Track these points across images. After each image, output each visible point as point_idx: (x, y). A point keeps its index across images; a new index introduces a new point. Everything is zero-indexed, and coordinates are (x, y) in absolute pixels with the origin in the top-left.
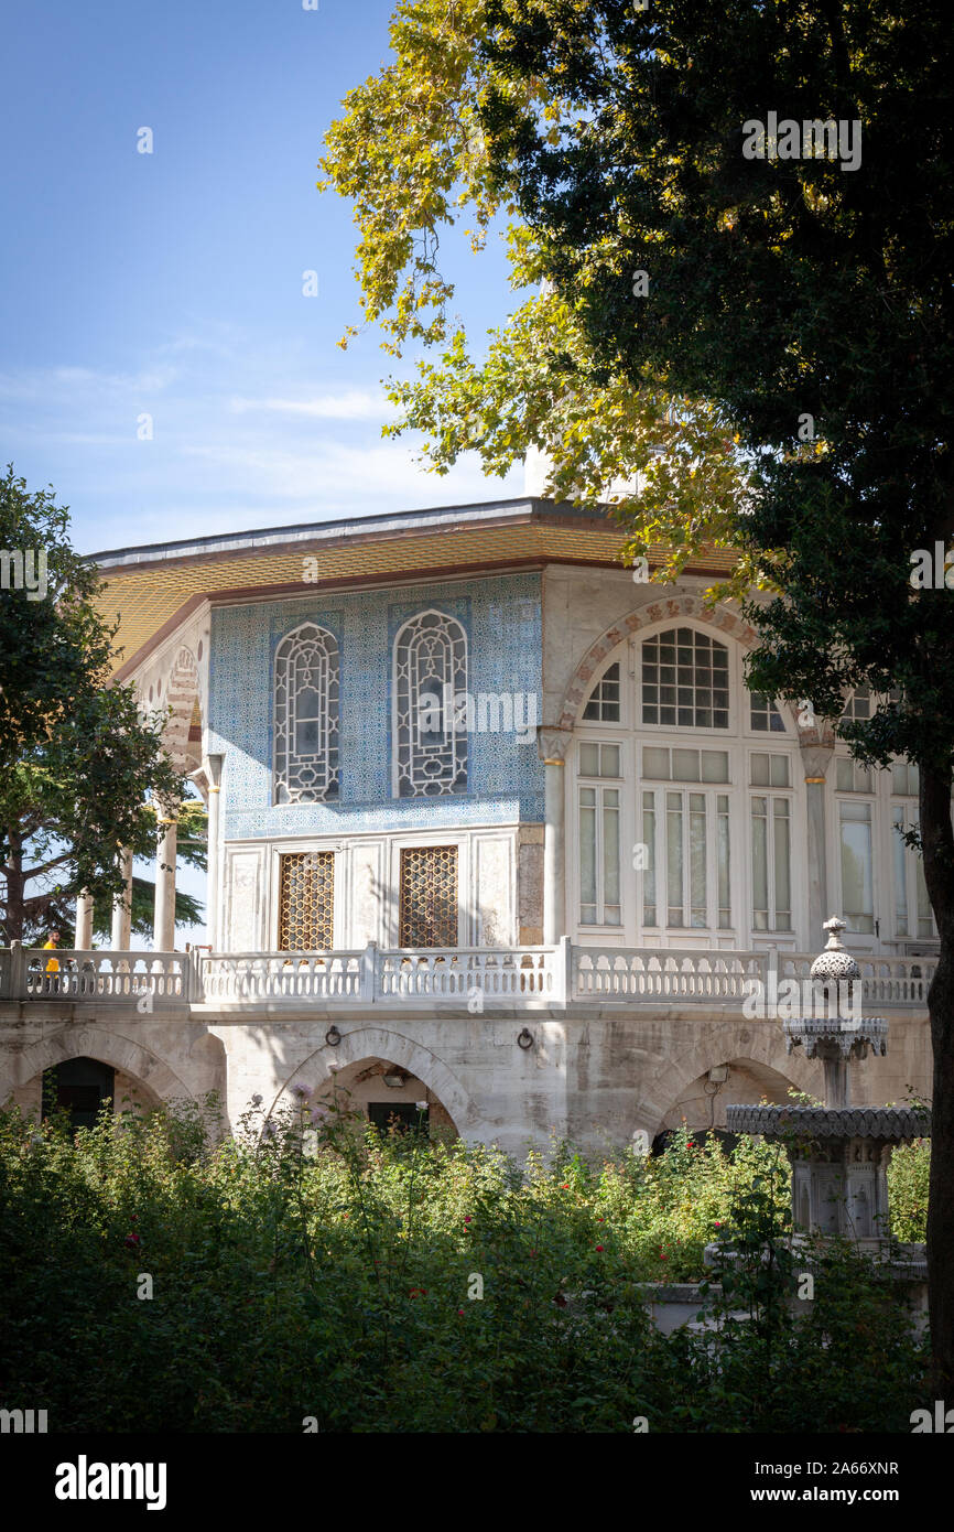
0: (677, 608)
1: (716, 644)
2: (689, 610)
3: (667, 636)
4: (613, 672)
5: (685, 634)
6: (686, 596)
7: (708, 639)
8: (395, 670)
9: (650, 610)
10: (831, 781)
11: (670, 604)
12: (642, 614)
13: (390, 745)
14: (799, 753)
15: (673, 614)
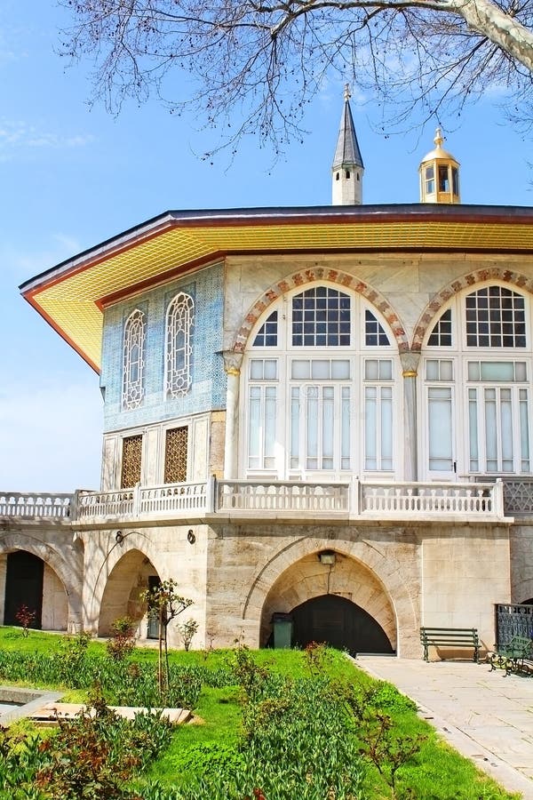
0: (312, 274)
1: (342, 295)
2: (320, 276)
3: (309, 293)
4: (274, 316)
5: (322, 291)
6: (318, 267)
7: (337, 292)
8: (167, 329)
9: (295, 277)
10: (422, 374)
11: (308, 273)
12: (289, 281)
13: (163, 372)
14: (399, 357)
15: (311, 279)
